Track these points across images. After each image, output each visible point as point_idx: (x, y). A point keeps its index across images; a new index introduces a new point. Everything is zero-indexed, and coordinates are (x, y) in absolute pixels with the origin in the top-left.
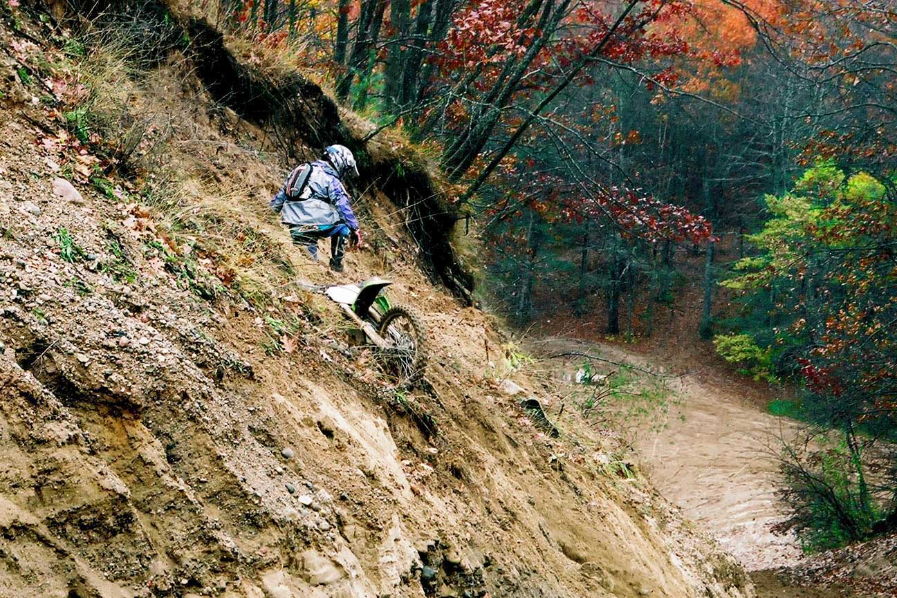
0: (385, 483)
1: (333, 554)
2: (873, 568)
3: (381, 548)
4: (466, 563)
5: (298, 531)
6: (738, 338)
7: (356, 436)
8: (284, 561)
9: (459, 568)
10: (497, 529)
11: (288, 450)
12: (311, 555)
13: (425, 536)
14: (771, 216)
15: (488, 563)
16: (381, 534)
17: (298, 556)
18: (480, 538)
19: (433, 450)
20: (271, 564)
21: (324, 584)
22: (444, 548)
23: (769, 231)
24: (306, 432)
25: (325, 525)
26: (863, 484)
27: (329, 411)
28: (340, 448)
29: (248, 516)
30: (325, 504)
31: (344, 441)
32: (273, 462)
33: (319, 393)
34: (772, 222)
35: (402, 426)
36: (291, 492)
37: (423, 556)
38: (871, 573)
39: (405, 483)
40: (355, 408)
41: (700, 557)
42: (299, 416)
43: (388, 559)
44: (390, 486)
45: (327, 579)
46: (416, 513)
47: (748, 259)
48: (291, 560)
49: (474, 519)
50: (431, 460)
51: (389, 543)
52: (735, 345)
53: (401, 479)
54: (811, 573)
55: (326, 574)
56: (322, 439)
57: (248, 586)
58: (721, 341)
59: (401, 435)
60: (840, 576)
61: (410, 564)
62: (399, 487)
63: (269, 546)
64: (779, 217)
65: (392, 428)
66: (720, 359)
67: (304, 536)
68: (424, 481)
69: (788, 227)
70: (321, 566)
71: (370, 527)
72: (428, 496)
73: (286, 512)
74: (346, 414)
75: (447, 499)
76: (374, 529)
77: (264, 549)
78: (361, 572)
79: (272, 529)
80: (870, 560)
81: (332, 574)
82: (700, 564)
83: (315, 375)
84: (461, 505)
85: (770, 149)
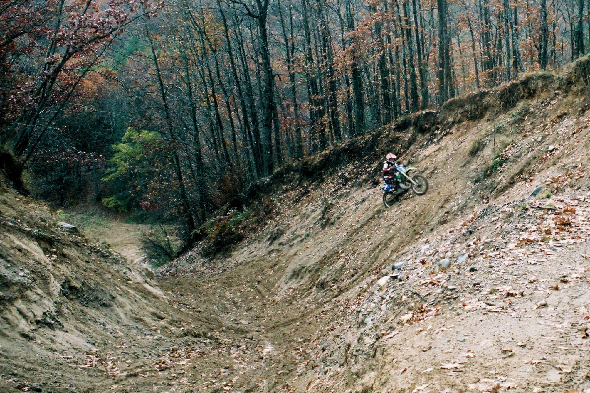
0: (43, 264)
1: (35, 290)
2: (183, 266)
3: (50, 286)
4: (77, 285)
5: (22, 285)
6: (111, 199)
7: (29, 250)
8: (20, 296)
9: (75, 288)
10: (83, 272)
11: (9, 258)
12: (29, 292)
13: (61, 279)
14: (115, 152)
15: (83, 284)
16: (49, 281)
17: (24, 294)
18: (79, 276)
19: (54, 250)
20: (16, 298)
21: (35, 302)
22: (68, 282)
23: (116, 157)
24: (12, 251)
25: (30, 281)
26: (169, 241)
27: (17, 242)
28: (25, 255)
29: (4, 284)
30: (29, 274)
31: (26, 252)
32: (6, 263)
33: (12, 237)
34: (116, 154)
35: (43, 243)
36: (15, 272)
37: (62, 286)
38: (183, 268)
39: (49, 262)
40: (26, 240)
41: (140, 270)
42: (8, 246)
43: (53, 289)
44: (45, 264)
45: (36, 300)
46: (56, 272)
47: (109, 169)
48: (22, 296)
49: (75, 270)
50: (55, 253)
51: (52, 284)
52: (110, 201)
53: (48, 262)
54: (161, 273)
55: (35, 298)
56: (18, 253)
57: (10, 308)
58: (105, 201)
59: (43, 246)
60: (172, 272)
61: (59, 289)
62: (48, 264)
63: (14, 292)
64: (118, 152)
65: (40, 245)
66: (105, 207)
67: (25, 287)
68: (55, 261)
69: (122, 155)
70: (33, 296)
71: (44, 279)
72: (58, 266)
73: (16, 279)
74: (23, 243)
75: (64, 265)
76: (45, 280)
77: (12, 293)
78: (45, 295)
79: (13, 286)
80: (181, 264)
81: (37, 298)
82: (140, 273)
83: (8, 231)
84: (69, 266)
85: (110, 128)
